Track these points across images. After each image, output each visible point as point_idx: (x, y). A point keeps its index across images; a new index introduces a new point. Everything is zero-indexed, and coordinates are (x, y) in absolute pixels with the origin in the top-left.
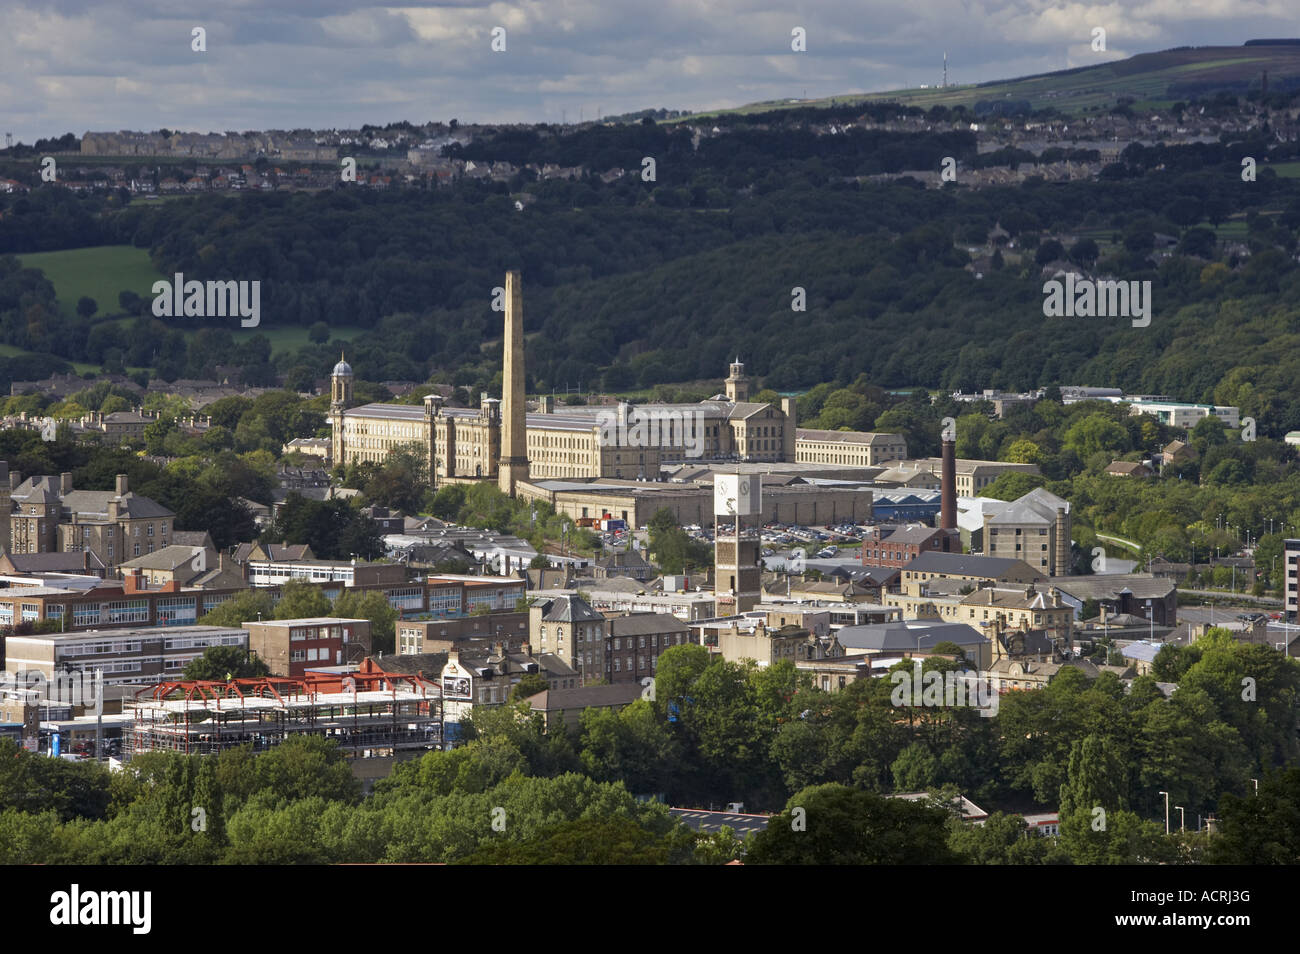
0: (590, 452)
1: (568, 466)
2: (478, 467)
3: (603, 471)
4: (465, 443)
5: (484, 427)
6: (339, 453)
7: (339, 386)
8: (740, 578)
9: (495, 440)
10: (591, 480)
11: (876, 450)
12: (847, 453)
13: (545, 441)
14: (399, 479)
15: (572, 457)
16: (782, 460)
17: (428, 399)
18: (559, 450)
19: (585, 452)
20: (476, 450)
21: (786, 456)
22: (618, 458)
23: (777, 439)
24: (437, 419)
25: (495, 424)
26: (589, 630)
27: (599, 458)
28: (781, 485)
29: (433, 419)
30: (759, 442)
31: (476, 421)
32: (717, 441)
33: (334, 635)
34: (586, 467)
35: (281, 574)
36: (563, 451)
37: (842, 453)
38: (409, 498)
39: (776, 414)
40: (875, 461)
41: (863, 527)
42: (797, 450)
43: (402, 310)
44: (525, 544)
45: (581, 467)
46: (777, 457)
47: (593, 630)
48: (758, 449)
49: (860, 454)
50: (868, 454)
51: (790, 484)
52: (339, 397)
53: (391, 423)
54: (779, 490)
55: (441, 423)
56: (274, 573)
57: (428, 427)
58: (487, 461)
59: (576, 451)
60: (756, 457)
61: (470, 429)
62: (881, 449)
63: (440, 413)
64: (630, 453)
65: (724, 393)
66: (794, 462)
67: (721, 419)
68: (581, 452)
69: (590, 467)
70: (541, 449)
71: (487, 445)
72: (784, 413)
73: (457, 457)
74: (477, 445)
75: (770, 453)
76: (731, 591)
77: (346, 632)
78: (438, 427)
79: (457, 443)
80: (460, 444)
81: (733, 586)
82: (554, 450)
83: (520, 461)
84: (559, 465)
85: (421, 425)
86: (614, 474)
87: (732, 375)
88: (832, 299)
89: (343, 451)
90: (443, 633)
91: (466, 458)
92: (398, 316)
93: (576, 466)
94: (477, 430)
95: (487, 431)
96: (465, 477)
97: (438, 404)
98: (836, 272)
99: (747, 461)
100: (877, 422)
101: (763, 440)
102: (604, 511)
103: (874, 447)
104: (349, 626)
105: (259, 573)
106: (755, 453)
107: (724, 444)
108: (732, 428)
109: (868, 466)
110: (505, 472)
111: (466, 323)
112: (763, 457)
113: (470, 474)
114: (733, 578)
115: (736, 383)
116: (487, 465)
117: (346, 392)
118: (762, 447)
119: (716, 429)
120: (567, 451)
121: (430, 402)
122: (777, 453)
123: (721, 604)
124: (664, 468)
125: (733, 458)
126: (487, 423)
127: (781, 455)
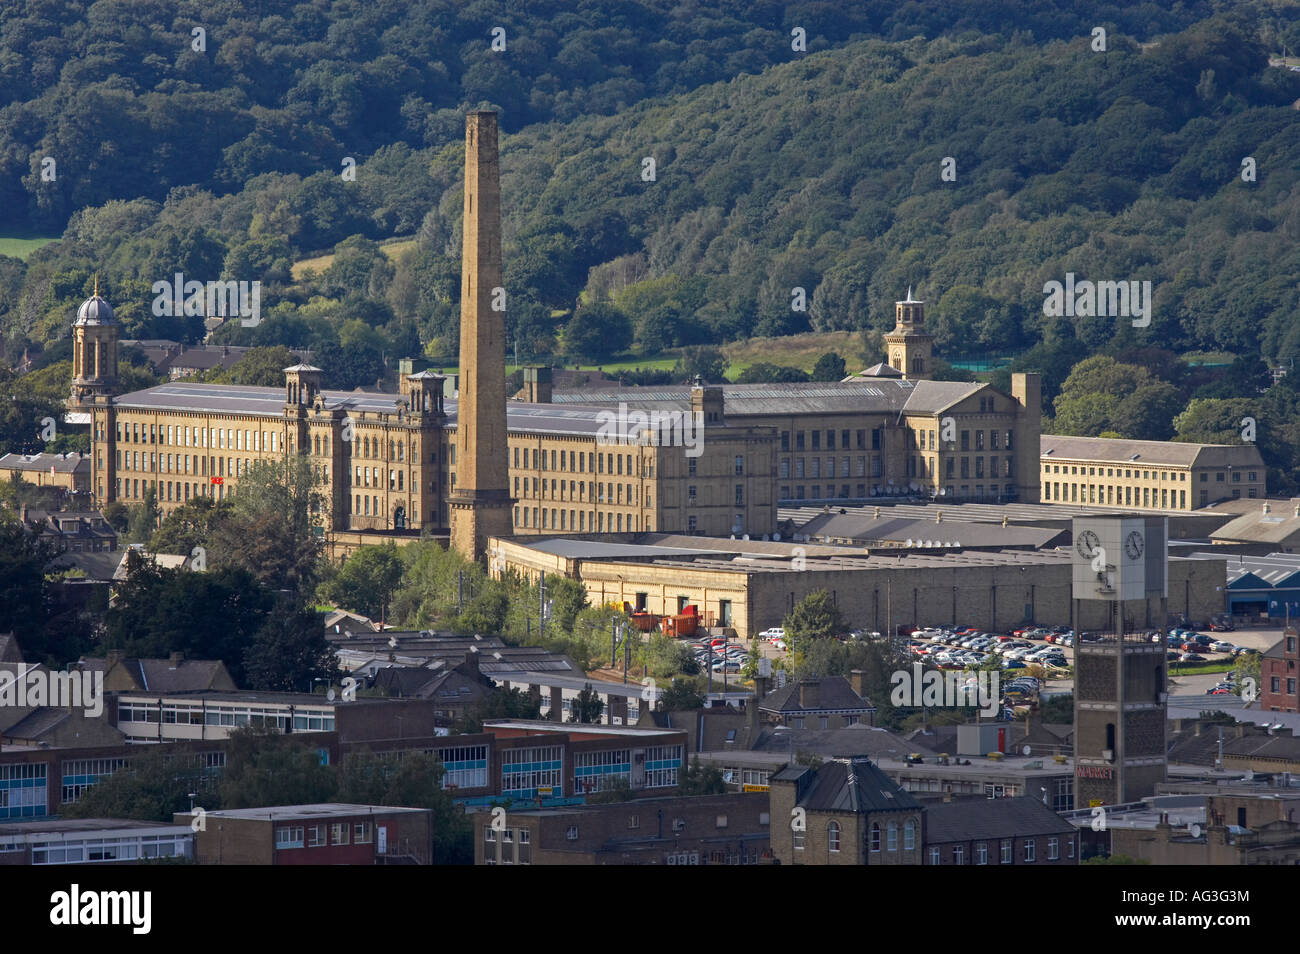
0: (634, 481)
1: (588, 508)
2: (399, 511)
3: (661, 518)
4: (371, 463)
5: (412, 431)
6: (104, 483)
7: (89, 347)
8: (1127, 727)
9: (436, 457)
10: (640, 538)
11: (1204, 478)
12: (1141, 483)
13: (540, 457)
14: (271, 534)
15: (596, 489)
16: (1012, 496)
17: (292, 374)
18: (568, 477)
19: (624, 480)
20: (394, 476)
21: (1018, 487)
22: (693, 492)
23: (1001, 455)
24: (311, 413)
25: (435, 425)
26: (891, 829)
27: (653, 492)
28: (1031, 548)
29: (302, 413)
30: (965, 461)
31: (393, 419)
32: (879, 459)
33: (361, 839)
34: (625, 511)
35: (183, 718)
36: (578, 478)
37: (1132, 483)
38: (291, 572)
39: (1001, 404)
40: (1200, 502)
41: (1210, 635)
42: (1044, 477)
43: (117, 195)
44: (565, 665)
45: (615, 511)
46: (1002, 490)
47: (900, 829)
48: (965, 476)
49: (1169, 485)
50: (1186, 486)
51: (1050, 545)
52: (88, 372)
53: (215, 423)
54: (1033, 559)
55: (320, 423)
56: (170, 718)
57: (294, 429)
58: (417, 498)
59: (604, 479)
60: (959, 492)
61: (380, 433)
62: (1212, 476)
63: (318, 401)
64: (714, 483)
65: (885, 359)
66: (1036, 501)
67: (888, 414)
68: (615, 480)
69: (635, 512)
70: (531, 474)
71: (417, 468)
72: (1016, 401)
73: (354, 492)
74: (396, 467)
75: (987, 482)
76: (1108, 755)
77: (382, 831)
78: (313, 431)
79: (354, 463)
80: (359, 465)
81: (1111, 745)
82: (559, 476)
83: (493, 499)
84: (568, 507)
85: (279, 427)
86: (685, 528)
87: (900, 326)
88: (1026, 172)
89: (113, 481)
90: (571, 835)
91: (371, 493)
92: (114, 209)
93: (605, 510)
94: (396, 436)
95: (417, 438)
96: (371, 531)
97: (311, 383)
98: (1032, 115)
99: (940, 500)
100: (1179, 422)
101: (972, 456)
102: (682, 600)
103: (1200, 471)
104: (388, 820)
105: (140, 716)
106: (957, 484)
107: (893, 464)
108: (910, 433)
109: (1187, 511)
110: (463, 522)
111: (257, 223)
112: (973, 491)
113: (381, 525)
114: (1111, 729)
115: (909, 340)
116: (418, 508)
117: (102, 358)
118: (972, 473)
119: (877, 435)
120: (587, 478)
121: (296, 378)
122: (1002, 485)
123: (1087, 780)
124: (783, 515)
125: (911, 492)
126: (417, 423)
127: (1009, 487)
